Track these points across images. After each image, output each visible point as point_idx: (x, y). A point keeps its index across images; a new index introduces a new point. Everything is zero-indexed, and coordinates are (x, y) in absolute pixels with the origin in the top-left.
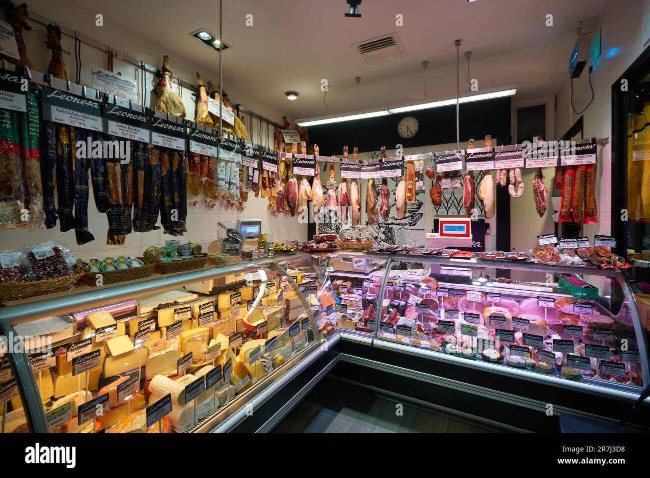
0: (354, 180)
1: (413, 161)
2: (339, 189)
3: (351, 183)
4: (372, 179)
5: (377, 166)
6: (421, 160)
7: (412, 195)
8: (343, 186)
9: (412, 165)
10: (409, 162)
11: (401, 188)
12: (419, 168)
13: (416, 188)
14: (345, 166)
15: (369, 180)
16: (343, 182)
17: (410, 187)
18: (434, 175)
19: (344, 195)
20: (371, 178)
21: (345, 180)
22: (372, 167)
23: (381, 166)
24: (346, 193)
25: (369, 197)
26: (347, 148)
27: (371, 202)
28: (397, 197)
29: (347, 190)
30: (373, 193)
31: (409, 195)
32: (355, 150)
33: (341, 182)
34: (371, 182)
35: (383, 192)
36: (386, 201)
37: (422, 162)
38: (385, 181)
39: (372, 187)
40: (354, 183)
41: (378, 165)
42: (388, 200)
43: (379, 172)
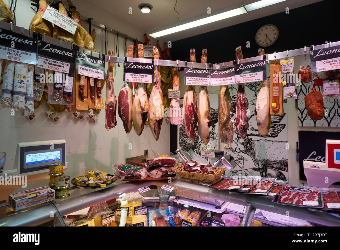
0: (203, 88)
1: (279, 60)
2: (185, 98)
3: (200, 92)
4: (225, 86)
5: (231, 70)
6: (291, 57)
7: (278, 104)
8: (189, 95)
9: (278, 65)
10: (273, 62)
11: (264, 97)
12: (288, 68)
13: (285, 95)
14: (192, 72)
15: (221, 87)
16: (189, 90)
17: (276, 94)
18: (310, 78)
19: (189, 105)
20: (223, 84)
21: (192, 88)
22: (224, 72)
23: (236, 69)
24: (192, 104)
25: (221, 109)
26: (194, 51)
27: (224, 114)
28: (257, 108)
29: (194, 100)
30: (225, 103)
31: (274, 105)
32: (203, 52)
33: (187, 91)
34: (224, 90)
35: (239, 102)
36: (243, 113)
37: (292, 60)
38: (241, 88)
39: (225, 95)
40: (202, 92)
41: (232, 68)
42: (245, 112)
43: (233, 77)
